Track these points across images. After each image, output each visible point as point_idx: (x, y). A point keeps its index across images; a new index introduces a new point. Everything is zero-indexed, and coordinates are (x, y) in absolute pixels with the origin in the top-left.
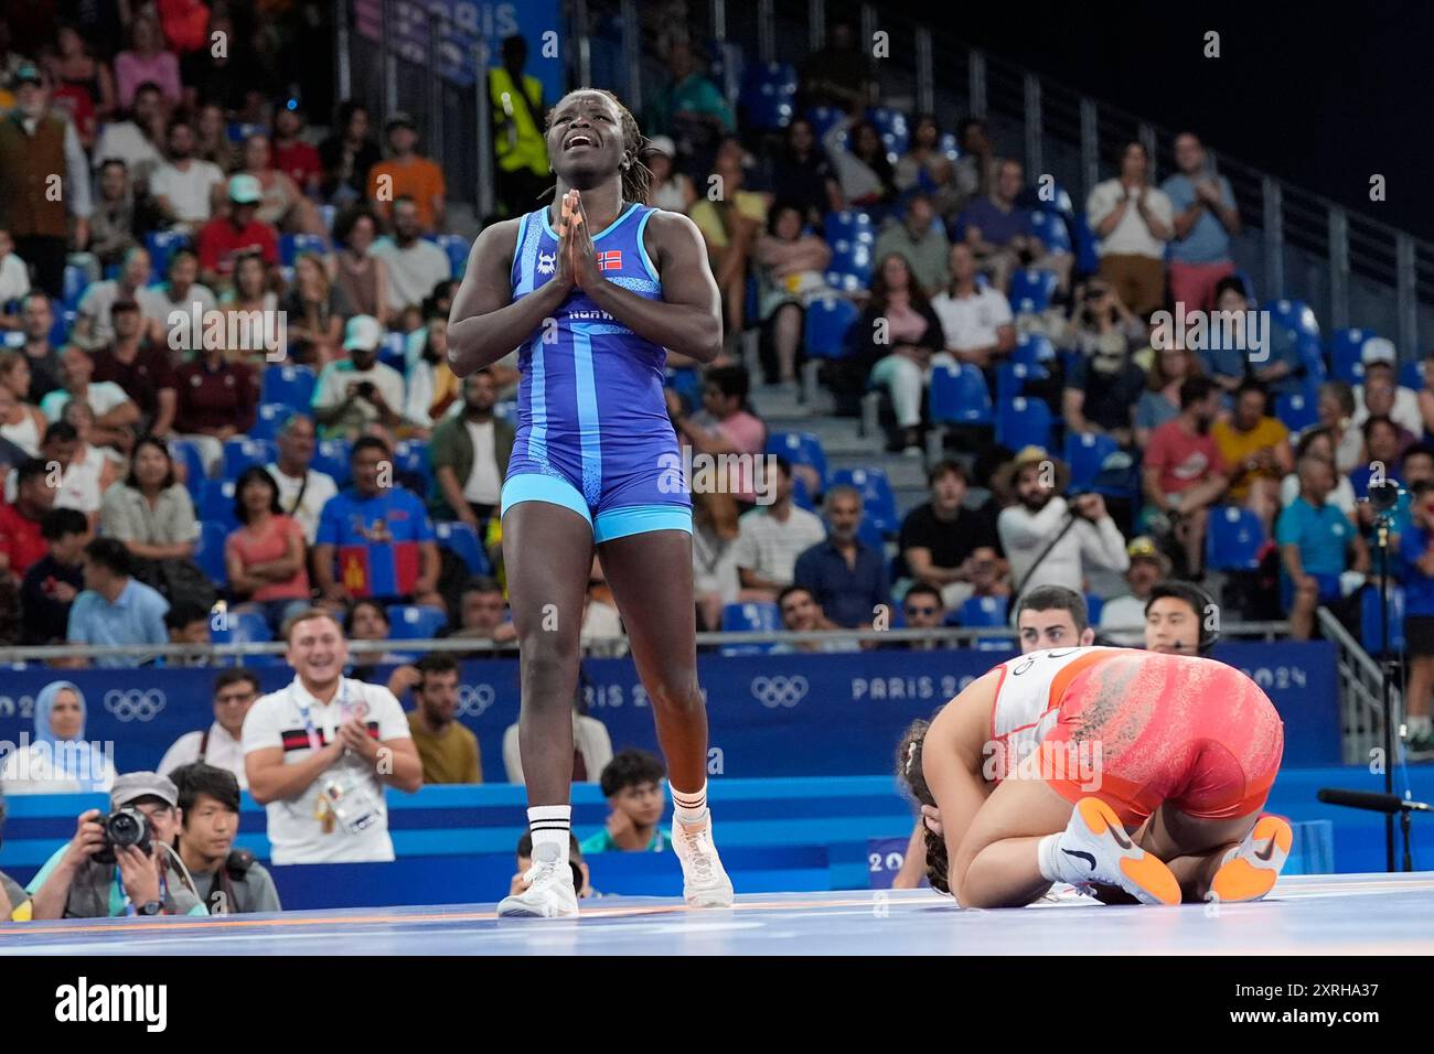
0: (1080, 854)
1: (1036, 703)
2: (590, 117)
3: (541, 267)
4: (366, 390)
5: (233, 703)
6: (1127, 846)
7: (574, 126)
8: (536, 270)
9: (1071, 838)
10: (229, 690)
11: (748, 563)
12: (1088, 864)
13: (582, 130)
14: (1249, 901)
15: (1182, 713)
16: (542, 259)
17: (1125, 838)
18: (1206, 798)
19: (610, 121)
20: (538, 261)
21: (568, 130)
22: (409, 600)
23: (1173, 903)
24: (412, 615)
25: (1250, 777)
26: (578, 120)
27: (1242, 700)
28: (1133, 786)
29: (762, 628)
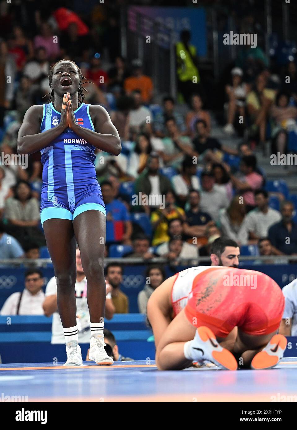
0: (199, 349)
1: (187, 288)
2: (68, 71)
3: (53, 123)
4: (113, 163)
5: (32, 282)
6: (216, 346)
7: (64, 75)
8: (52, 125)
9: (196, 342)
10: (31, 277)
11: (252, 229)
12: (200, 353)
13: (66, 77)
14: (266, 369)
15: (241, 292)
16: (54, 121)
17: (216, 342)
18: (252, 327)
19: (75, 73)
20: (52, 121)
21: (61, 77)
22: (120, 243)
23: (233, 369)
24: (120, 248)
25: (269, 318)
26: (65, 73)
27: (266, 287)
28: (219, 321)
29: (255, 255)
